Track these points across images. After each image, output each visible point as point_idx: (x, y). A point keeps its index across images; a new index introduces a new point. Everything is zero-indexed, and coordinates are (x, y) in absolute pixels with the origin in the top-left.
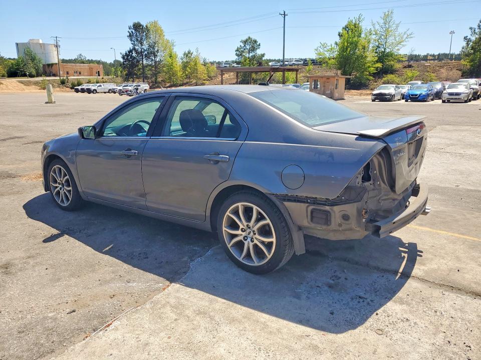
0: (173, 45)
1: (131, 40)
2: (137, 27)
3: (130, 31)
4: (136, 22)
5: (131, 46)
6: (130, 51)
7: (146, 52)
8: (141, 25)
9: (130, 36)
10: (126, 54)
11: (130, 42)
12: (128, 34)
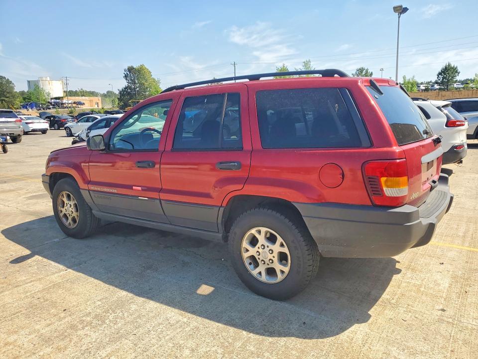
0: (159, 82)
1: (126, 80)
2: (130, 69)
3: (125, 72)
4: (130, 66)
5: (126, 84)
6: (126, 88)
7: (138, 89)
8: (134, 68)
9: (126, 77)
10: (122, 90)
11: (125, 81)
12: (124, 75)
